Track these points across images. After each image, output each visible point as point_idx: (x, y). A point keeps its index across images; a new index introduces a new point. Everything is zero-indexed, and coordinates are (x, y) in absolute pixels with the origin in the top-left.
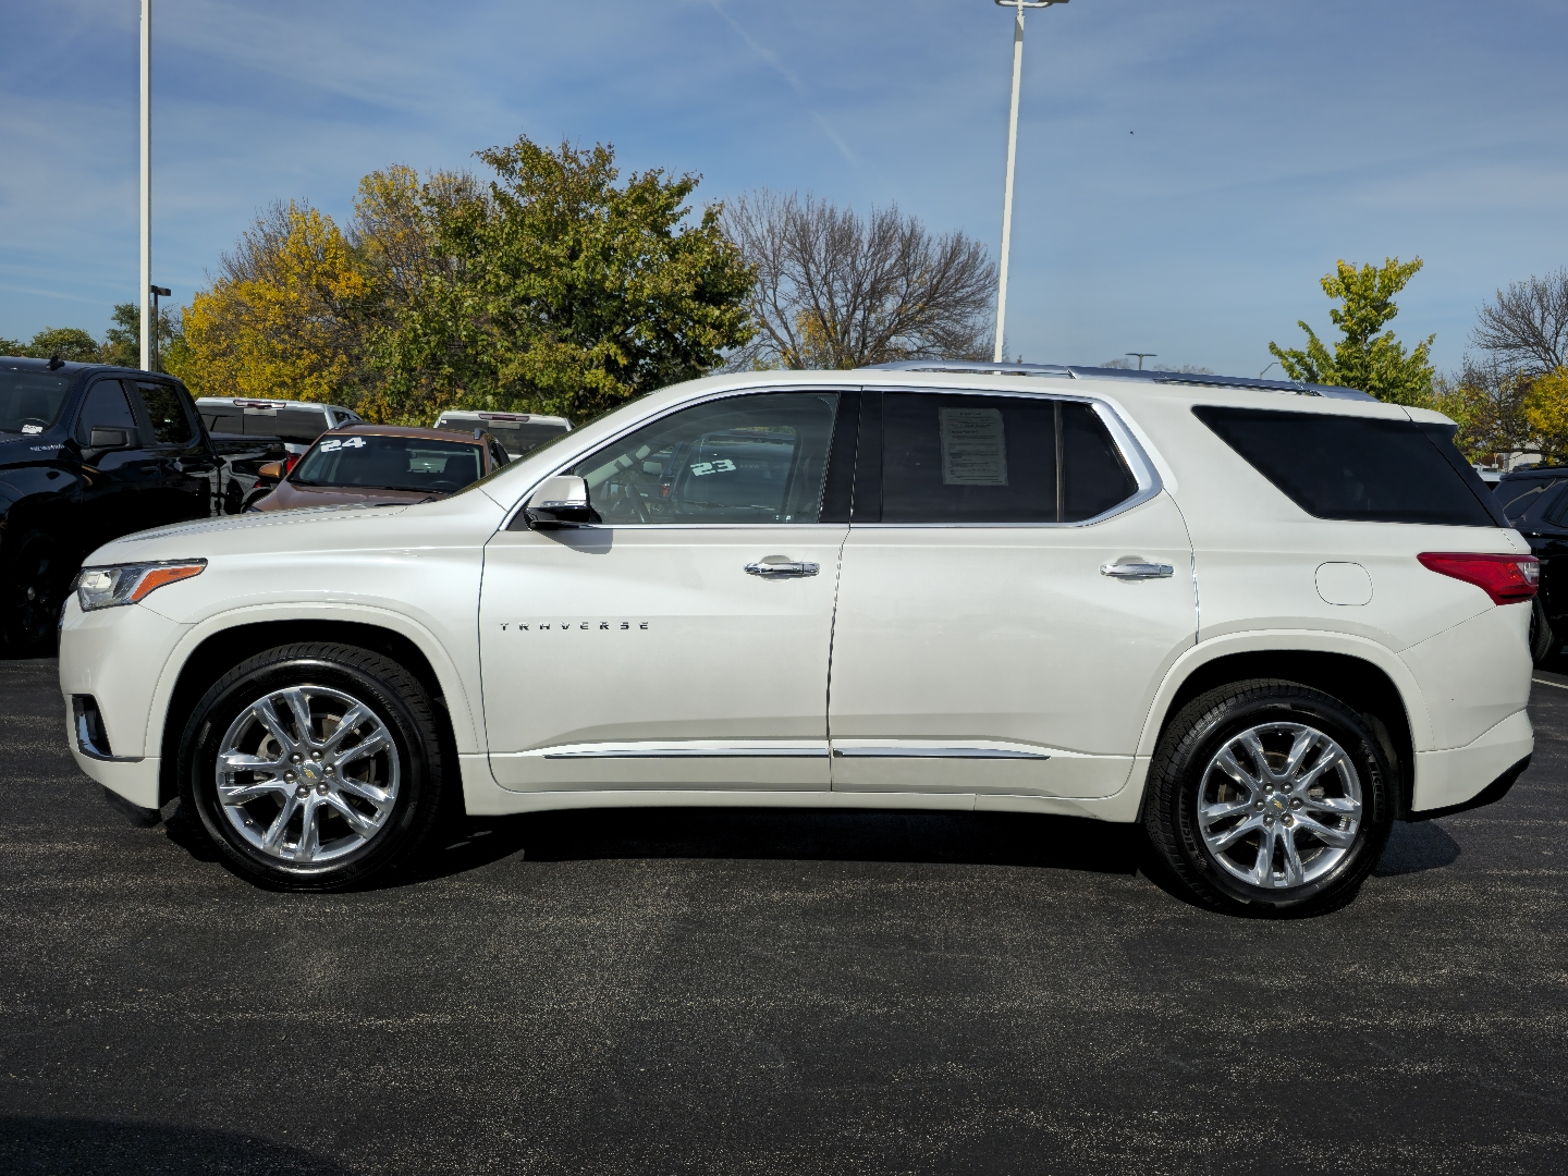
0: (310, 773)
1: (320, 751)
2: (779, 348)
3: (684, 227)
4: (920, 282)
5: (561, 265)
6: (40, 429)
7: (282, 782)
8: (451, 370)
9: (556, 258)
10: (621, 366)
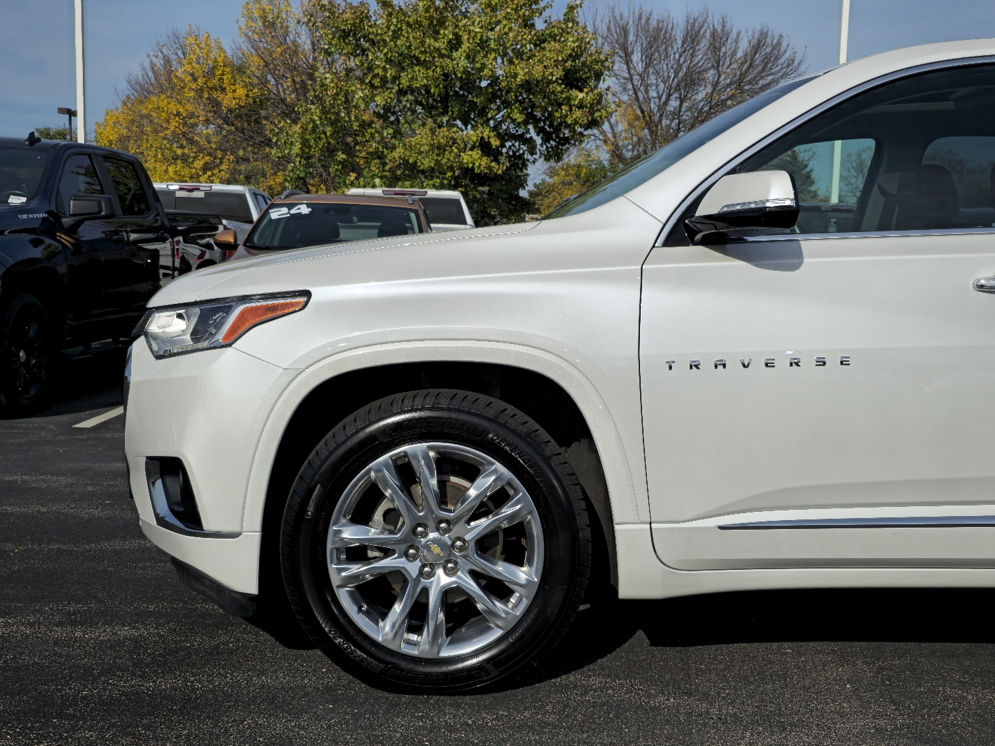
0: (436, 549)
1: (448, 522)
2: (601, 137)
3: (548, 19)
4: (729, 72)
5: (442, 56)
6: (24, 199)
7: (404, 559)
8: (344, 156)
9: (438, 50)
10: (494, 147)
